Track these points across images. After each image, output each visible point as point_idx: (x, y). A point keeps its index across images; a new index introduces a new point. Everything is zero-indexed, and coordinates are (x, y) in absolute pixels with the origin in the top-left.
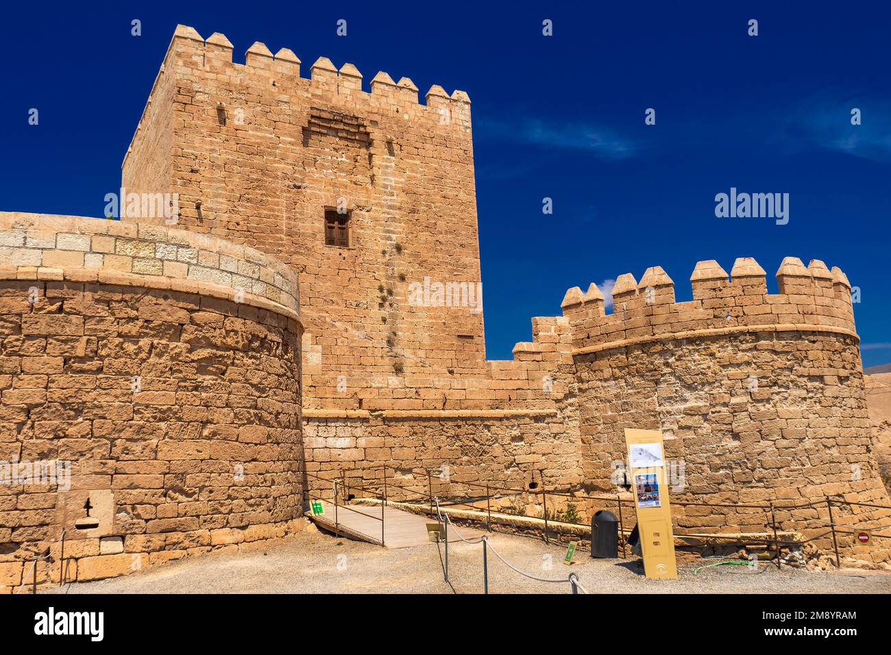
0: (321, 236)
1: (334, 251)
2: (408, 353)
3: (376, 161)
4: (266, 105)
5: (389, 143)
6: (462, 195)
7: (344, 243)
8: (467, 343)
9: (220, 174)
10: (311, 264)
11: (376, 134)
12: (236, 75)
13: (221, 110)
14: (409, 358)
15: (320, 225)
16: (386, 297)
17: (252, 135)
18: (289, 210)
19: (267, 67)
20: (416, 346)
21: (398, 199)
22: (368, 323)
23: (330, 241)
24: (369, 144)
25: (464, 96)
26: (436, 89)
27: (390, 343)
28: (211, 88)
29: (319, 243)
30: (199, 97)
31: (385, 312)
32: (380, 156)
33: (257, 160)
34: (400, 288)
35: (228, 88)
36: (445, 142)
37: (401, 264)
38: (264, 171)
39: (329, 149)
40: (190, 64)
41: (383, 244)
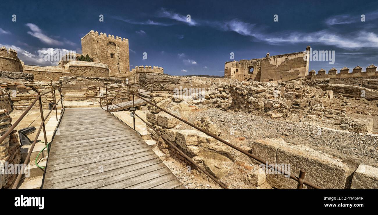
0: (110, 57)
1: (112, 58)
2: (121, 70)
3: (117, 48)
4: (103, 40)
5: (118, 46)
6: (127, 52)
7: (113, 58)
8: (128, 70)
9: (98, 49)
10: (109, 60)
11: (116, 44)
12: (99, 37)
13: (98, 41)
14: (121, 71)
15: (110, 55)
16: (118, 64)
17: (101, 44)
18: (107, 53)
19: (103, 36)
20: (121, 69)
21: (119, 53)
22: (116, 67)
23: (111, 57)
24: (116, 46)
25: (128, 39)
26: (124, 39)
27: (118, 69)
28: (96, 38)
29: (110, 58)
30: (95, 40)
31: (118, 66)
32: (117, 47)
33: (102, 48)
34: (120, 63)
35: (98, 38)
36: (125, 46)
37: (120, 60)
38: (103, 49)
39: (111, 46)
40: (94, 35)
41: (117, 58)
